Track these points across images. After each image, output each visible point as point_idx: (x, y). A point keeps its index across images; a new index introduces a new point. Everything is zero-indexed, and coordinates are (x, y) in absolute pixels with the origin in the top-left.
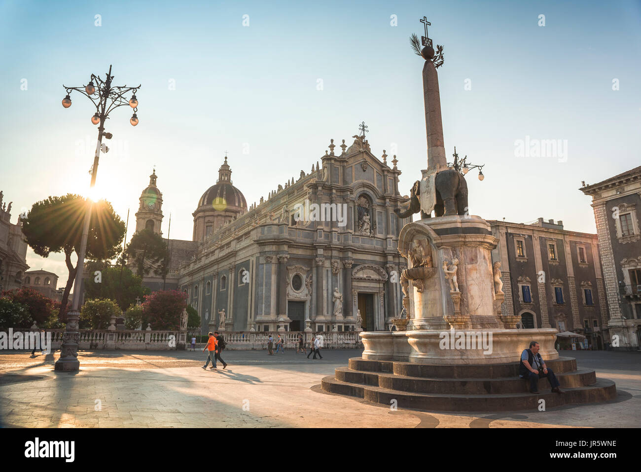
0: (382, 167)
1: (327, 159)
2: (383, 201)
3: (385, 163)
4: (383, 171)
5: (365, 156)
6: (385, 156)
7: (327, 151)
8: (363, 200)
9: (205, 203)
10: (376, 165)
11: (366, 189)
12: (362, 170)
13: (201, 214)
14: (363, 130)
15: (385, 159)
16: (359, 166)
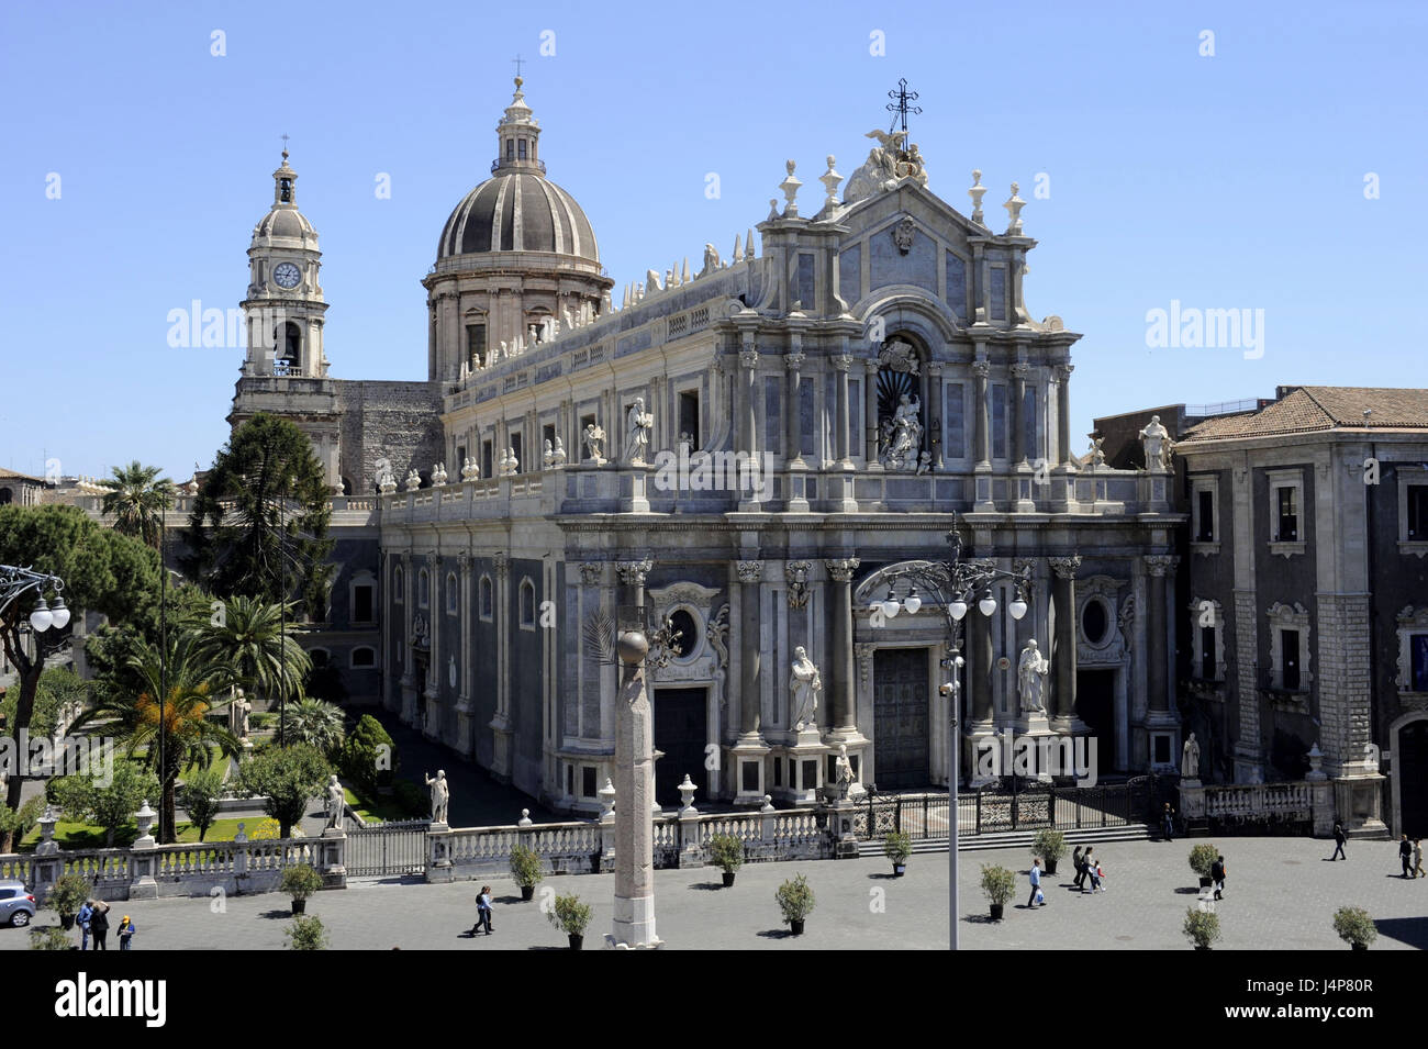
0: (969, 233)
1: (775, 229)
2: (966, 349)
3: (978, 218)
4: (970, 247)
5: (908, 201)
6: (977, 196)
7: (774, 203)
8: (899, 347)
9: (458, 249)
10: (945, 228)
11: (906, 316)
12: (894, 251)
13: (446, 287)
14: (903, 108)
15: (977, 203)
16: (885, 240)
